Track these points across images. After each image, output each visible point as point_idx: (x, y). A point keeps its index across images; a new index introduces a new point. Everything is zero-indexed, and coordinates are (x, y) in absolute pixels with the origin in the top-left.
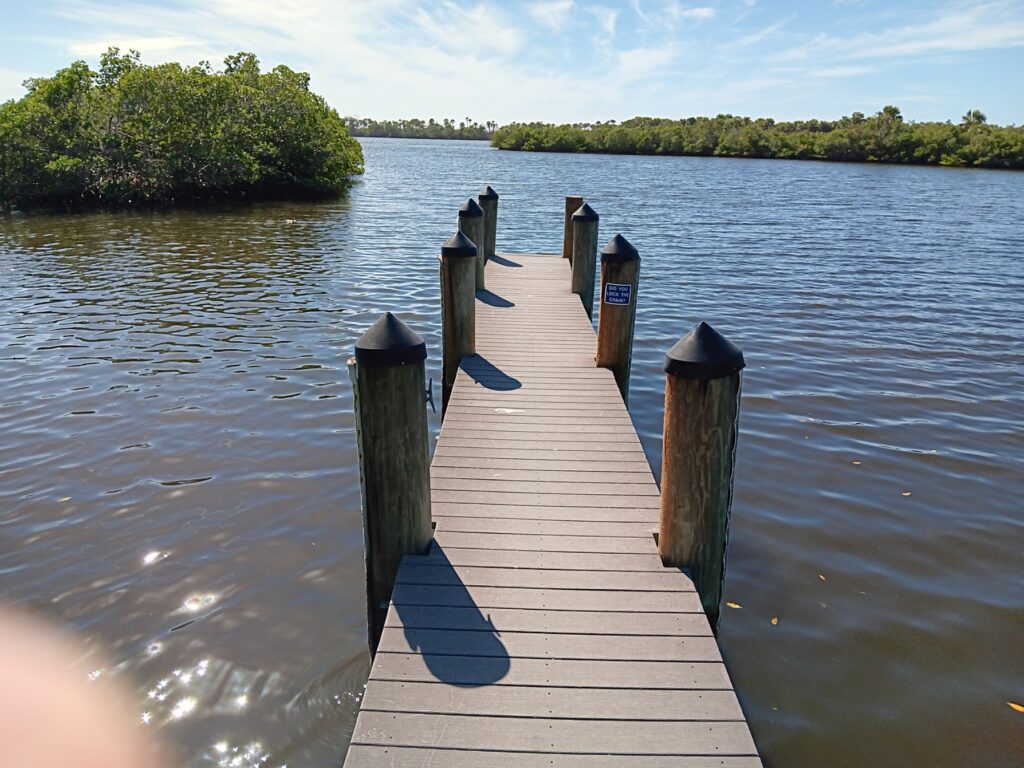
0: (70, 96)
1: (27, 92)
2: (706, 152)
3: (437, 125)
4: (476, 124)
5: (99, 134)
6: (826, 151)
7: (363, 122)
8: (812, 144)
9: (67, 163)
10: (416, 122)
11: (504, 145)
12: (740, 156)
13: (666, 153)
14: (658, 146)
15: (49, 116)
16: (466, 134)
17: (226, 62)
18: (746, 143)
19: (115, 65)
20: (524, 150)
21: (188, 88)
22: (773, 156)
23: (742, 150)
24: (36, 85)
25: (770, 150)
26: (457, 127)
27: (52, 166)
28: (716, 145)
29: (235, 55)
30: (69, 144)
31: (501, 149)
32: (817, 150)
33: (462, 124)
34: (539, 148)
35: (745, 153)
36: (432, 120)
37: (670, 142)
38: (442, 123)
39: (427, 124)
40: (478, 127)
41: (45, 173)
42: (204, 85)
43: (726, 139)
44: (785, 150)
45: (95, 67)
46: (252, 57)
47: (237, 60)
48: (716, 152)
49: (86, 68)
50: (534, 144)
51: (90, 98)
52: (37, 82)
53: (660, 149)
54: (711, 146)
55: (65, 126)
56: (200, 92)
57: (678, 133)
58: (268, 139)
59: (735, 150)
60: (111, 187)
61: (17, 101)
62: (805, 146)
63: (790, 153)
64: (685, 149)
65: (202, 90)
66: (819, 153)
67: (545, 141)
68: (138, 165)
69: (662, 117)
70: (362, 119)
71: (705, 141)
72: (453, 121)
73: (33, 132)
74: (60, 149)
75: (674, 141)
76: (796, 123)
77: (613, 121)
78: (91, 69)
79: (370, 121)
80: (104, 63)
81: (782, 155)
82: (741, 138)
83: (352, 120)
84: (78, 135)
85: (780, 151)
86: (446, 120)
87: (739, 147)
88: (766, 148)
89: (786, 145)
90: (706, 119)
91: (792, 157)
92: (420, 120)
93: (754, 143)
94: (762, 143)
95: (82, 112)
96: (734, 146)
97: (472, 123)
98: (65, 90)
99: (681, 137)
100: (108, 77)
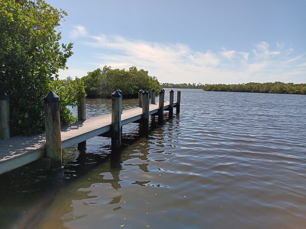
0: (96, 75)
1: (88, 75)
2: (267, 92)
3: (191, 85)
4: (202, 84)
5: (101, 84)
6: (304, 92)
7: (170, 84)
8: (300, 90)
9: (94, 88)
10: (185, 84)
11: (206, 90)
12: (277, 93)
13: (254, 92)
14: (252, 90)
15: (92, 79)
16: (199, 87)
17: (130, 69)
18: (279, 89)
19: (106, 69)
20: (212, 91)
21: (120, 74)
22: (288, 93)
23: (278, 91)
24: (89, 73)
25: (287, 91)
26: (196, 85)
27: (91, 89)
28: (270, 90)
29: (132, 67)
30: (95, 85)
31: (205, 90)
32: (301, 91)
33: (198, 85)
34: (216, 90)
35: (279, 92)
36: (189, 84)
37: (256, 89)
38: (192, 84)
39: (188, 84)
40: (202, 85)
41: (90, 90)
42: (123, 73)
43: (273, 88)
44: (291, 91)
45: (102, 70)
46: (135, 67)
47: (132, 68)
48: (270, 92)
49: (100, 70)
50: (215, 89)
51: (100, 76)
52: (90, 73)
53: (253, 91)
54: (268, 90)
55: (94, 81)
56: (122, 75)
57: (258, 87)
58: (136, 85)
59: (276, 91)
60: (102, 94)
61: (86, 76)
62: (298, 90)
63: (293, 92)
64: (260, 91)
65: (123, 74)
66: (302, 92)
67: (218, 88)
68: (108, 90)
69: (258, 82)
70: (170, 83)
71: (266, 89)
72: (195, 84)
73: (88, 82)
74: (93, 86)
75: (257, 88)
76: (301, 84)
77: (244, 84)
78: (101, 70)
79: (172, 84)
80: (104, 69)
81: (290, 93)
82: (277, 88)
83: (167, 84)
84: (97, 83)
85: (290, 92)
86: (193, 84)
87: (277, 90)
88: (286, 91)
89: (292, 90)
90: (272, 83)
91: (294, 93)
92: (186, 83)
93: (282, 89)
94: (284, 89)
95: (98, 79)
96: (275, 90)
97: (201, 84)
98: (95, 74)
99: (259, 88)
100: (104, 72)
